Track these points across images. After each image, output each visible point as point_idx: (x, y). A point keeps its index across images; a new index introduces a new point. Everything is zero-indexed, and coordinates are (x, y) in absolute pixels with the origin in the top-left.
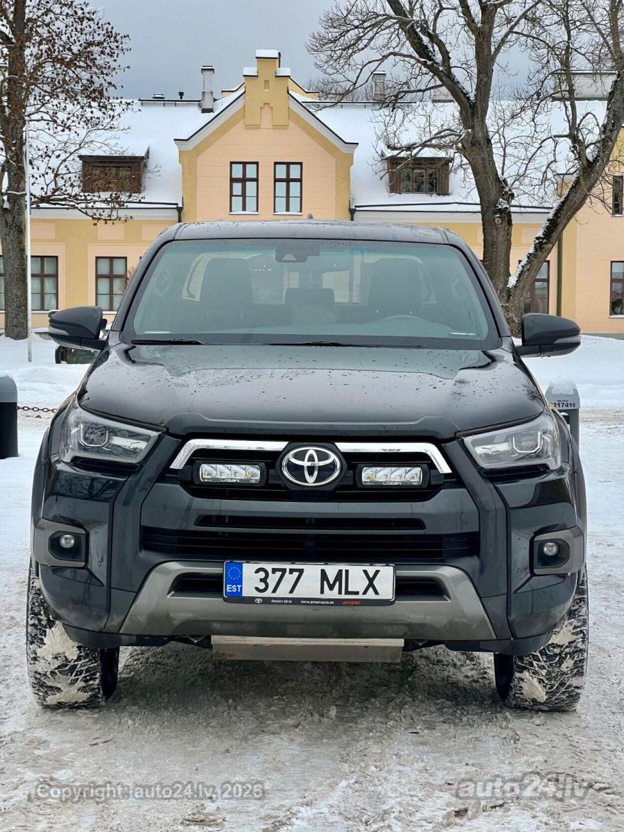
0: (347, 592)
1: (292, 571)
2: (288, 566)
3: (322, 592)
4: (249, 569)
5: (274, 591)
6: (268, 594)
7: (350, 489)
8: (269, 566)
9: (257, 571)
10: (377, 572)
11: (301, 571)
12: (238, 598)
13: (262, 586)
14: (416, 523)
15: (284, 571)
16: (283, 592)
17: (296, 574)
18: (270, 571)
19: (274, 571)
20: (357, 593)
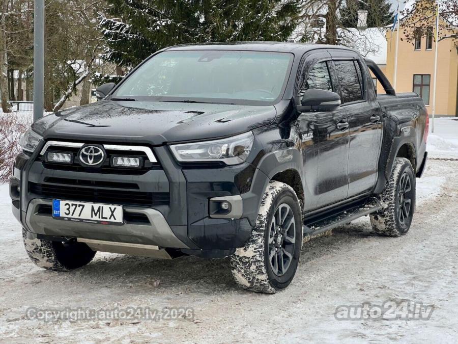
0: (103, 218)
1: (80, 205)
2: (78, 203)
3: (92, 217)
4: (62, 203)
5: (72, 215)
6: (70, 216)
7: (107, 168)
8: (70, 203)
9: (66, 205)
10: (115, 209)
11: (83, 206)
12: (58, 217)
13: (67, 212)
14: (135, 186)
15: (76, 205)
16: (76, 216)
17: (81, 207)
18: (71, 205)
19: (73, 205)
20: (106, 218)
